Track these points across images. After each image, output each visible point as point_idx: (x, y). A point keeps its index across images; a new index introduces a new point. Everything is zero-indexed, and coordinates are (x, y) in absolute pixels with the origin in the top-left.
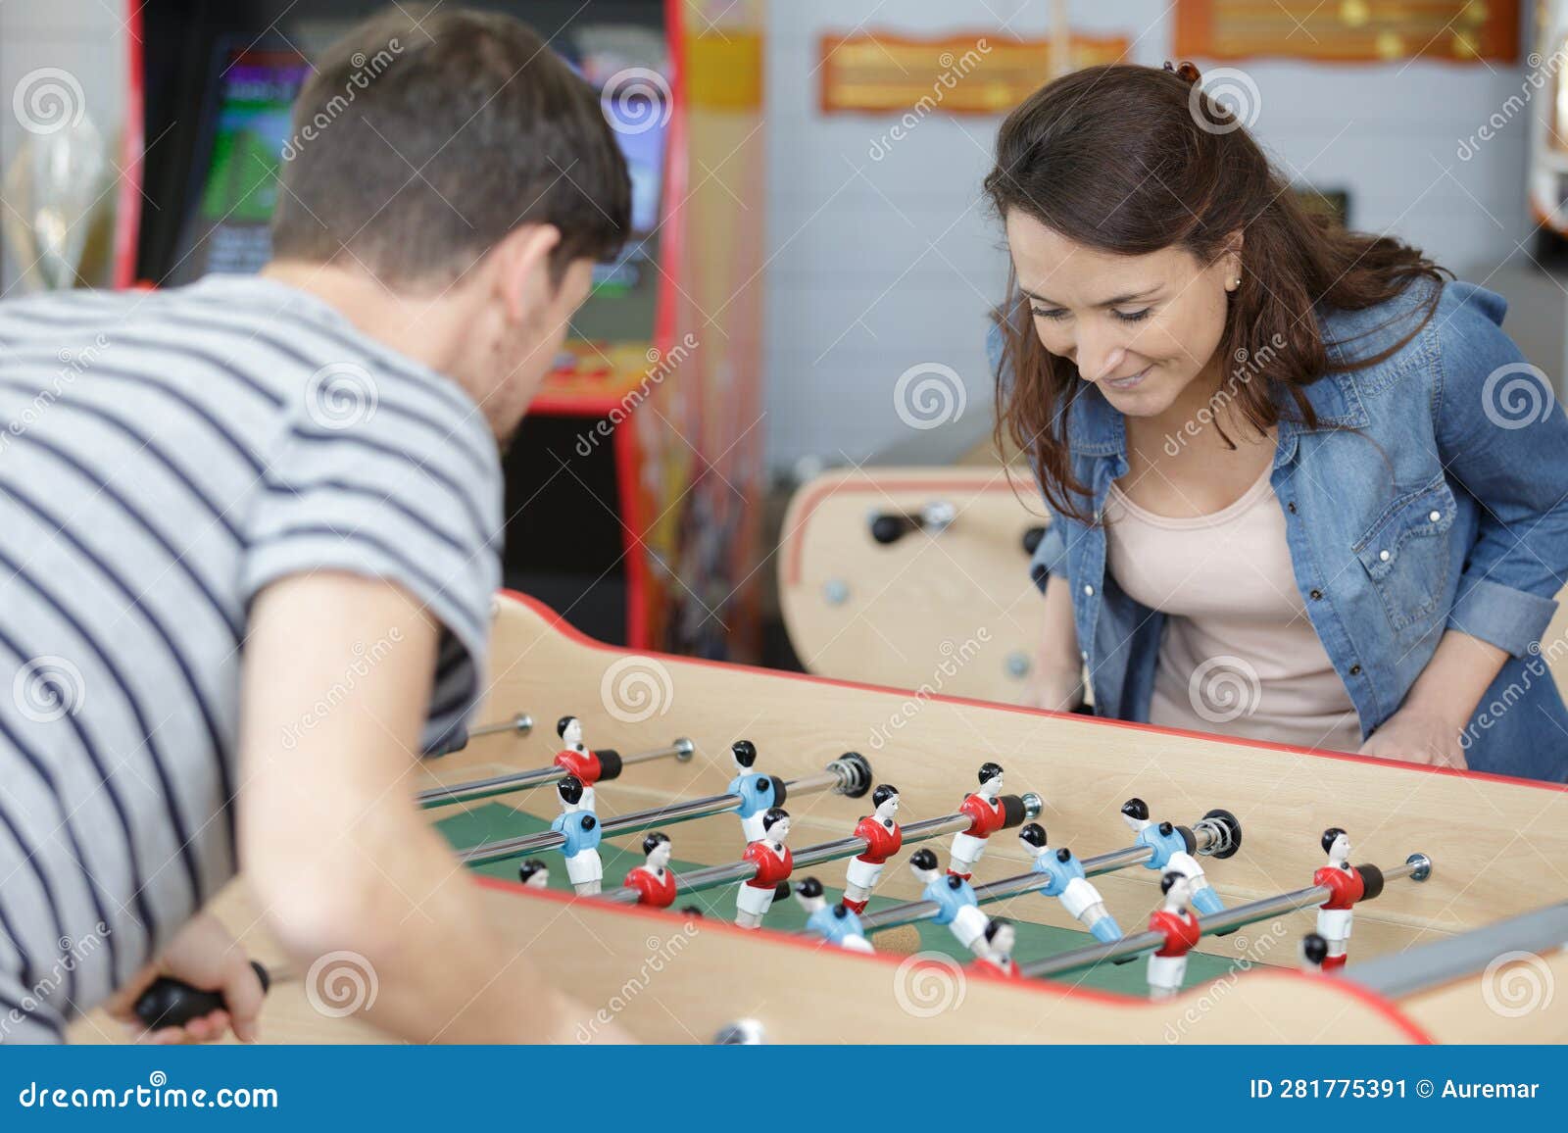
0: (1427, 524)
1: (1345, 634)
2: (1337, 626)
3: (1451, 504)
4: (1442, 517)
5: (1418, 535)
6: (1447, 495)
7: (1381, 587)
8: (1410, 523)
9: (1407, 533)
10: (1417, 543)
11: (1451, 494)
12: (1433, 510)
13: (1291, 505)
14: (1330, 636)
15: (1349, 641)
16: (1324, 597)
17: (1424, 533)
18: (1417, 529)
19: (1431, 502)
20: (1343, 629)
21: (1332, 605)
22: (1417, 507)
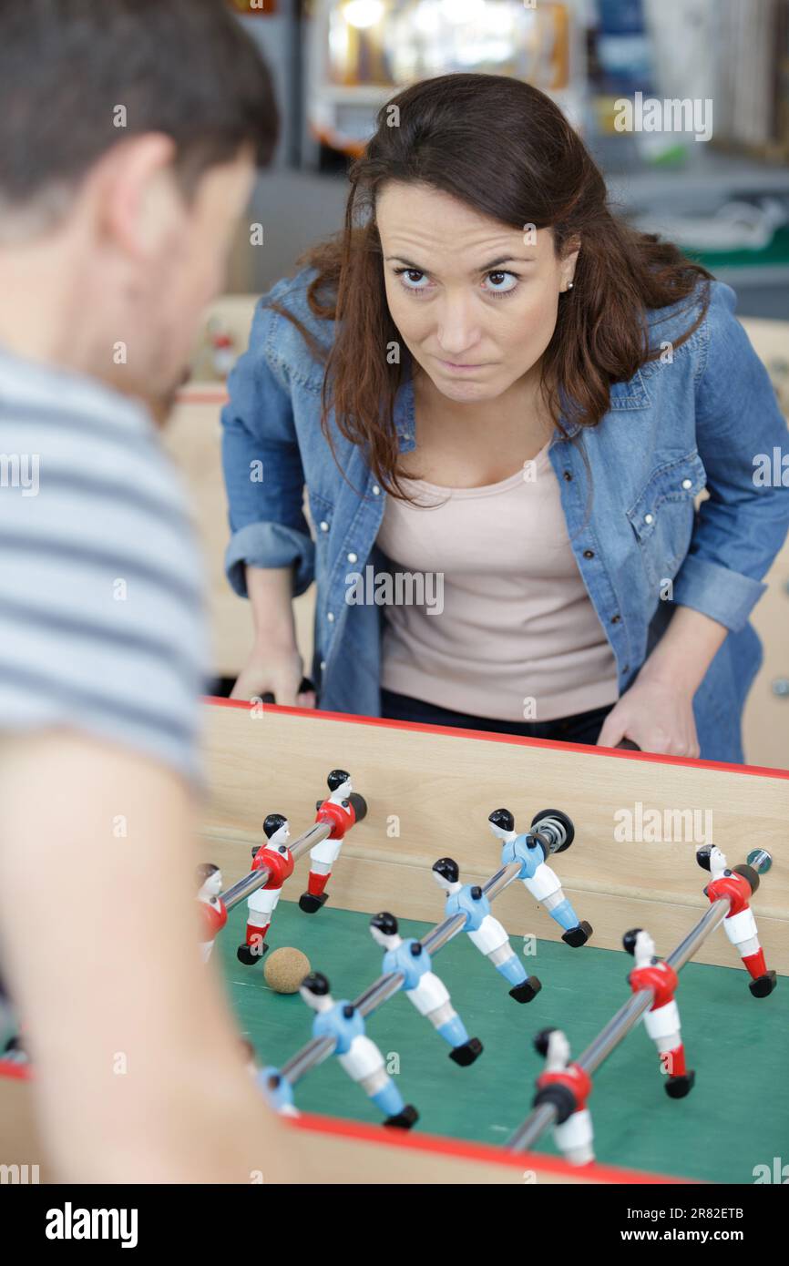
0: (679, 490)
1: (612, 589)
2: (605, 582)
3: (701, 475)
4: (693, 485)
5: (669, 500)
6: (699, 466)
7: (644, 547)
8: (665, 490)
9: (663, 498)
10: (670, 507)
11: (702, 465)
12: (686, 479)
13: (567, 474)
14: (598, 591)
15: (614, 596)
16: (596, 556)
17: (677, 499)
18: (670, 495)
19: (685, 472)
20: (610, 585)
21: (603, 564)
22: (673, 475)
